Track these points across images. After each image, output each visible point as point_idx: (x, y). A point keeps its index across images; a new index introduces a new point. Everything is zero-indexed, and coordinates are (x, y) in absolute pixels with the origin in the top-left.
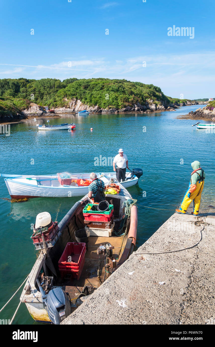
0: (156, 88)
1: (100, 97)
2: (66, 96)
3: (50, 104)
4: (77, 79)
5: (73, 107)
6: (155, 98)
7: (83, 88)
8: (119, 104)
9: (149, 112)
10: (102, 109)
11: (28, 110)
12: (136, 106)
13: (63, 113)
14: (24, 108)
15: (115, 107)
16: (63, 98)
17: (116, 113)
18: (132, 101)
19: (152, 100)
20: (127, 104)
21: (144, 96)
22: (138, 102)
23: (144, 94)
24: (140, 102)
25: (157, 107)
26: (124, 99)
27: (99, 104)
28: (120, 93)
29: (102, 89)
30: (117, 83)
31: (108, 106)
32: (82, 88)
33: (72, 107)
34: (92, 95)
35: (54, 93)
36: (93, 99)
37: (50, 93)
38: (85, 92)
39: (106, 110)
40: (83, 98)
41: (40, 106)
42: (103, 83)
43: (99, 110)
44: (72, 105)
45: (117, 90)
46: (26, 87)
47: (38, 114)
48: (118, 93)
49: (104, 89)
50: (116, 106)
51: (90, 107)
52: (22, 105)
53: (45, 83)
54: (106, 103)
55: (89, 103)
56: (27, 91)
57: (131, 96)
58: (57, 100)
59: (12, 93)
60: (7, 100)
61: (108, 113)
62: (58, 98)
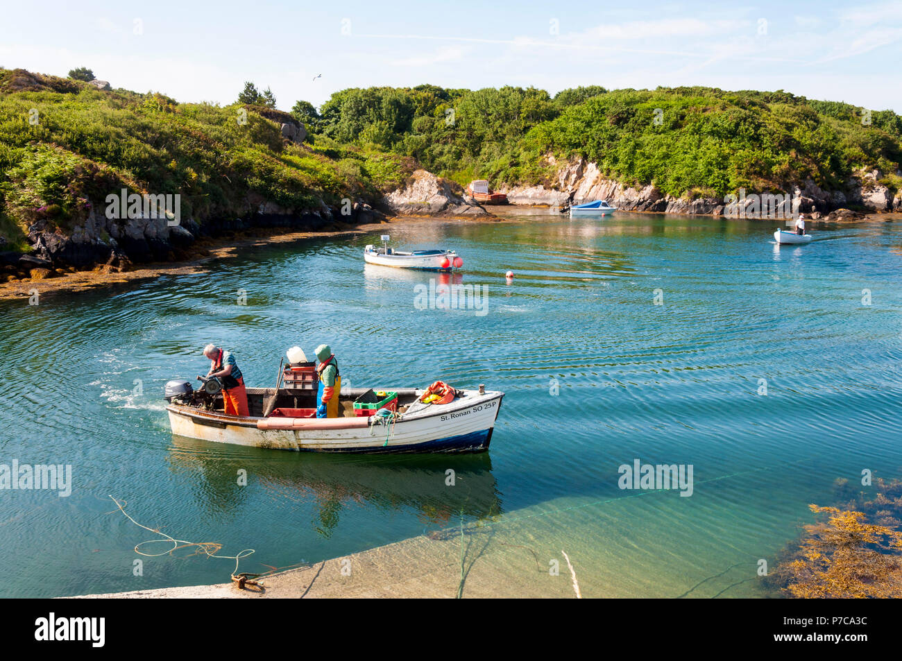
1: (666, 156)
2: (551, 146)
3: (498, 173)
4: (603, 91)
5: (570, 188)
6: (891, 163)
7: (612, 123)
8: (729, 185)
9: (840, 219)
10: (667, 198)
11: (402, 192)
13: (534, 204)
14: (393, 186)
15: (713, 192)
16: (542, 154)
17: (716, 214)
18: (786, 174)
19: (876, 172)
20: (760, 183)
21: (843, 157)
22: (808, 177)
23: (845, 147)
24: (817, 177)
25: (895, 200)
26: (752, 165)
27: (659, 179)
28: (740, 142)
29: (676, 126)
30: (737, 108)
31: (690, 187)
32: (608, 123)
33: (566, 185)
34: (637, 146)
35: (515, 138)
36: (638, 163)
37: (503, 138)
38: (616, 135)
39: (680, 201)
40: (604, 157)
41: (443, 181)
42: (684, 107)
43: (658, 201)
44: (567, 178)
45: (733, 133)
46: (432, 115)
47: (430, 208)
48: (732, 145)
49: (685, 129)
50: (717, 189)
51: (625, 188)
52: (389, 174)
53: (490, 103)
54: (683, 176)
55: (623, 177)
56: (432, 126)
57: (784, 154)
58: (521, 159)
59: (383, 132)
60: (346, 157)
61: (688, 213)
62: (527, 152)
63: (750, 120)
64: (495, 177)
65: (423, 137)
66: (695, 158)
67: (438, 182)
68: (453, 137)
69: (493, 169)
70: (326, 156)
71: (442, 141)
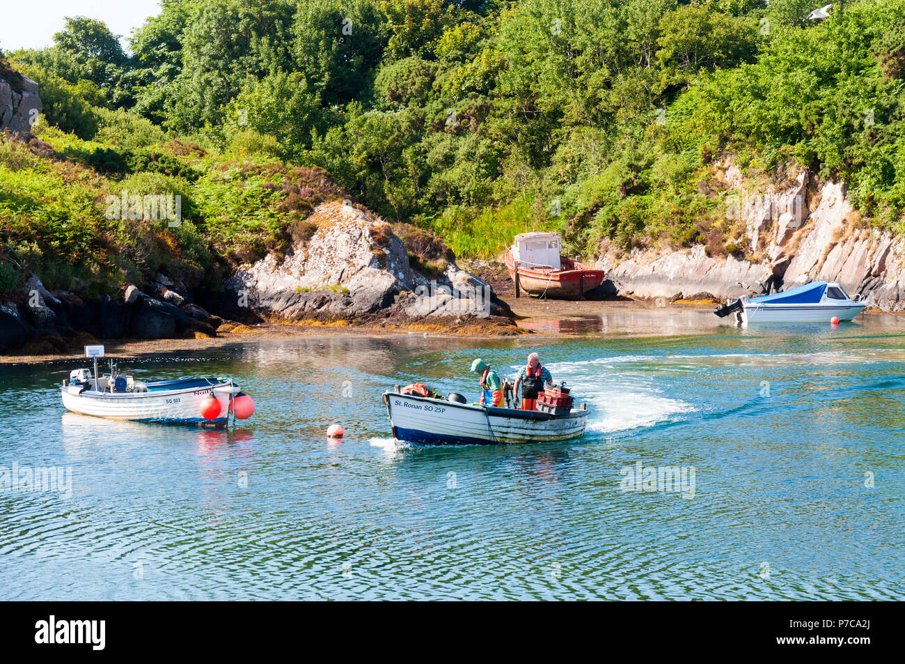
2: (729, 138)
3: (591, 213)
11: (280, 261)
13: (679, 297)
14: (258, 244)
16: (708, 160)
33: (763, 244)
37: (610, 116)
38: (896, 105)
40: (860, 167)
44: (768, 224)
47: (348, 304)
52: (251, 214)
56: (429, 86)
58: (655, 175)
59: (290, 104)
60: (144, 169)
62: (672, 155)
64: (583, 223)
65: (403, 115)
67: (373, 233)
68: (482, 113)
69: (582, 204)
70: (87, 166)
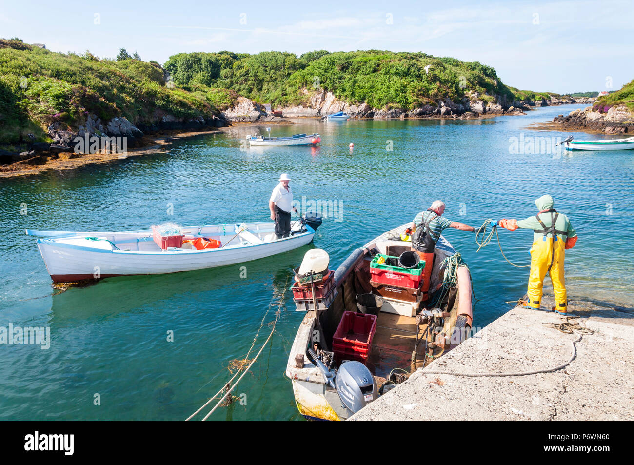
0: (485, 70)
1: (372, 87)
2: (305, 84)
3: (275, 100)
4: (327, 53)
5: (318, 106)
6: (483, 89)
7: (339, 70)
8: (408, 101)
9: (468, 117)
10: (374, 110)
11: (232, 110)
12: (443, 104)
13: (299, 116)
14: (226, 106)
15: (399, 106)
16: (299, 88)
17: (402, 117)
18: (436, 95)
19: (476, 93)
20: (424, 100)
22: (447, 96)
24: (451, 96)
25: (487, 108)
26: (419, 90)
27: (369, 100)
28: (410, 78)
29: (375, 70)
30: (405, 60)
31: (387, 103)
32: (336, 69)
33: (316, 105)
34: (355, 82)
35: (283, 80)
36: (357, 91)
37: (275, 80)
38: (342, 76)
39: (381, 111)
40: (337, 89)
41: (256, 103)
42: (378, 60)
43: (369, 112)
44: (316, 101)
45: (406, 74)
46: (231, 68)
47: (250, 119)
48: (407, 80)
49: (380, 72)
50: (401, 104)
51: (350, 105)
52: (223, 100)
53: (267, 60)
54: (382, 98)
55: (348, 99)
56: (233, 74)
57: (434, 84)
58: (288, 92)
59: (205, 78)
60: (195, 91)
61: (386, 117)
62: (291, 88)
63: (415, 66)
64: (273, 102)
65: (228, 81)
66: (388, 87)
67: (253, 103)
68: (246, 80)
69: (272, 98)
70: (183, 90)
71: (239, 83)
